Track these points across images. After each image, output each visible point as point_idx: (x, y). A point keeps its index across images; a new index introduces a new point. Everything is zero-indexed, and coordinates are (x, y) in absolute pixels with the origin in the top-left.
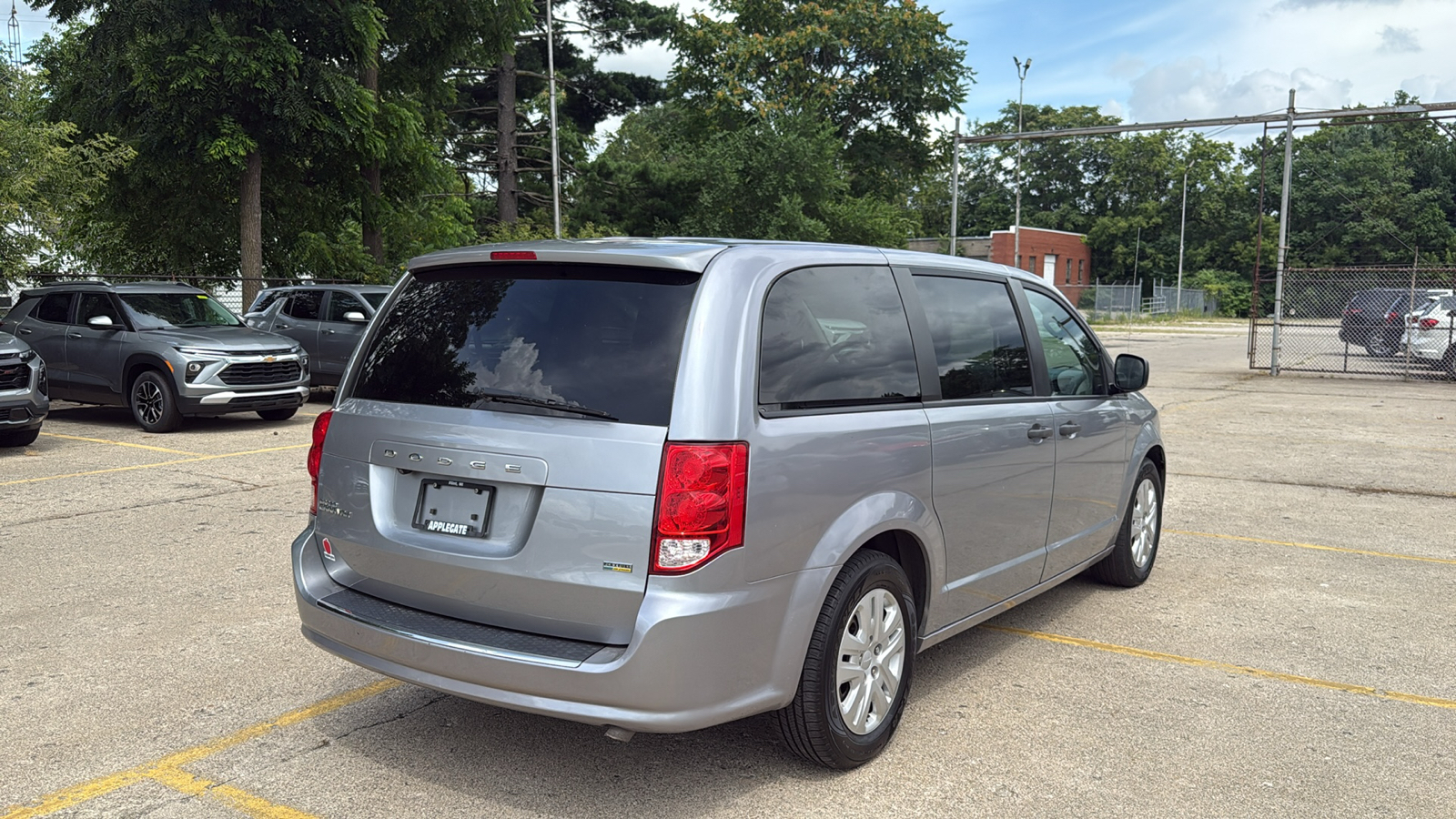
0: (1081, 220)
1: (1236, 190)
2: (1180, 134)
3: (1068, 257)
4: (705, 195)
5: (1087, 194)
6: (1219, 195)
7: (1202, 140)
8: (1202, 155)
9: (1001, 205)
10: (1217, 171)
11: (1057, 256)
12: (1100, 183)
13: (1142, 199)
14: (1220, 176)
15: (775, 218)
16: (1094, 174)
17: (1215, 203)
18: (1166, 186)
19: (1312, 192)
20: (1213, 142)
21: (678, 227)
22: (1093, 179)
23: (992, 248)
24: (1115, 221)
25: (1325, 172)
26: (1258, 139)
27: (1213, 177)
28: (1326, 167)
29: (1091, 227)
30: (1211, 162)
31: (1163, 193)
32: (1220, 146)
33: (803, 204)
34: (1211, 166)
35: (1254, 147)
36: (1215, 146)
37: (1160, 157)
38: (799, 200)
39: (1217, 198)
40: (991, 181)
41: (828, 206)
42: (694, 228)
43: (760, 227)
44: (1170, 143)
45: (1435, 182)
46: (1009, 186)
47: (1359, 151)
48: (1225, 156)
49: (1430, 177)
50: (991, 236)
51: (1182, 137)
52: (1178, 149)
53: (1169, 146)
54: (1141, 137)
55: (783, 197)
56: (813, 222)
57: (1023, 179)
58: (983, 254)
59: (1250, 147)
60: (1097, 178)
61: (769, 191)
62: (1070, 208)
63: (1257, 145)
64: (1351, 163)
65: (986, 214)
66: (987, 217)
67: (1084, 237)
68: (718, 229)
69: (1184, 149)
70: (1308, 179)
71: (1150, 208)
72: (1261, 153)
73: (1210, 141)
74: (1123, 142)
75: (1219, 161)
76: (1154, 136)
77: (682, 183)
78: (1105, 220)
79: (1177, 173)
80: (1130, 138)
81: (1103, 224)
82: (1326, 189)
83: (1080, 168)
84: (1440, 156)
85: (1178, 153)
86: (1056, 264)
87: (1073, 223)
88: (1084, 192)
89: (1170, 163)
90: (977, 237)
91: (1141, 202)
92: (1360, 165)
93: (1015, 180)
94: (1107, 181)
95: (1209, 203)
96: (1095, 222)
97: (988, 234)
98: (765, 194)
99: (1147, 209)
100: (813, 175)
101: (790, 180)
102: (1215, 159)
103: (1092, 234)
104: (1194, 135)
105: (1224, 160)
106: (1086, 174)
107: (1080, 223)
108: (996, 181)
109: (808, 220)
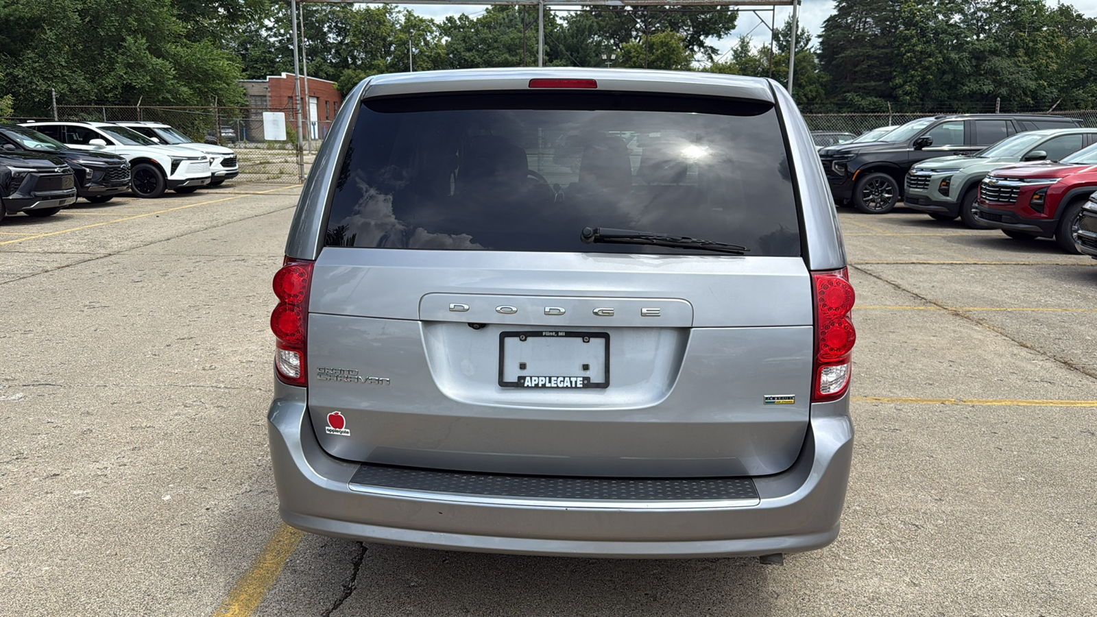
0: (331, 70)
1: (439, 54)
2: (397, 10)
3: (327, 100)
4: (48, 31)
5: (333, 51)
6: (428, 57)
7: (413, 16)
8: (414, 27)
9: (267, 55)
10: (425, 40)
11: (318, 98)
12: (341, 43)
13: (374, 57)
14: (427, 43)
15: (120, 56)
16: (337, 35)
17: (426, 64)
18: (390, 48)
19: (489, 59)
20: (421, 17)
21: (21, 61)
22: (336, 40)
23: (269, 89)
24: (357, 73)
25: (496, 45)
26: (447, 18)
27: (422, 44)
28: (496, 42)
29: (339, 77)
30: (421, 32)
31: (388, 53)
32: (425, 21)
33: (147, 44)
34: (420, 35)
35: (445, 23)
36: (422, 21)
37: (385, 26)
38: (144, 41)
39: (427, 60)
40: (257, 36)
41: (172, 48)
42: (38, 62)
43: (105, 64)
44: (390, 16)
45: (561, 56)
46: (272, 40)
47: (515, 31)
48: (429, 29)
49: (558, 53)
50: (268, 80)
51: (399, 12)
52: (396, 20)
53: (390, 18)
54: (370, 9)
55: (128, 38)
56: (160, 61)
57: (282, 35)
58: (262, 94)
59: (442, 23)
60: (339, 39)
61: (112, 32)
62: (322, 61)
63: (447, 22)
64: (511, 39)
65: (256, 62)
66: (257, 64)
67: (335, 84)
68: (64, 64)
69: (400, 21)
70: (485, 50)
71: (381, 64)
72: (450, 28)
73: (418, 17)
74: (357, 13)
75: (426, 32)
76: (379, 9)
77: (22, 18)
78: (350, 71)
79: (398, 39)
80: (362, 10)
81: (349, 75)
82: (497, 57)
83: (326, 29)
84: (562, 38)
85: (397, 24)
86: (317, 104)
87: (326, 73)
88: (331, 49)
89: (392, 31)
90: (254, 80)
91: (375, 59)
92: (517, 41)
93: (275, 35)
94: (346, 42)
95: (422, 63)
96: (342, 73)
97: (266, 79)
98: (107, 34)
99: (379, 65)
100: (153, 20)
101: (132, 21)
102: (423, 30)
103: (341, 82)
104: (407, 11)
105: (429, 32)
106: (330, 35)
107: (331, 73)
108: (260, 35)
109: (154, 59)
